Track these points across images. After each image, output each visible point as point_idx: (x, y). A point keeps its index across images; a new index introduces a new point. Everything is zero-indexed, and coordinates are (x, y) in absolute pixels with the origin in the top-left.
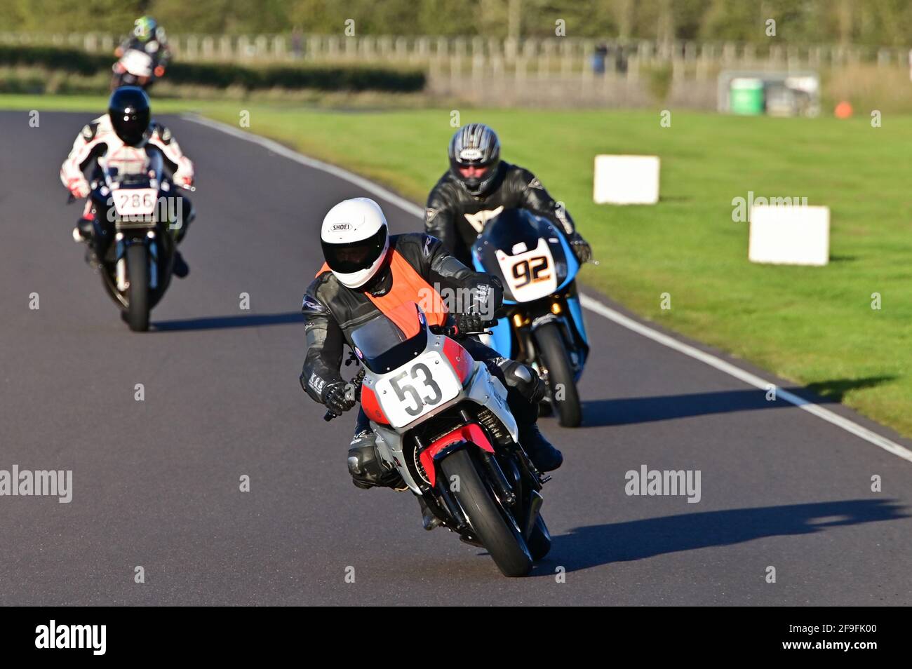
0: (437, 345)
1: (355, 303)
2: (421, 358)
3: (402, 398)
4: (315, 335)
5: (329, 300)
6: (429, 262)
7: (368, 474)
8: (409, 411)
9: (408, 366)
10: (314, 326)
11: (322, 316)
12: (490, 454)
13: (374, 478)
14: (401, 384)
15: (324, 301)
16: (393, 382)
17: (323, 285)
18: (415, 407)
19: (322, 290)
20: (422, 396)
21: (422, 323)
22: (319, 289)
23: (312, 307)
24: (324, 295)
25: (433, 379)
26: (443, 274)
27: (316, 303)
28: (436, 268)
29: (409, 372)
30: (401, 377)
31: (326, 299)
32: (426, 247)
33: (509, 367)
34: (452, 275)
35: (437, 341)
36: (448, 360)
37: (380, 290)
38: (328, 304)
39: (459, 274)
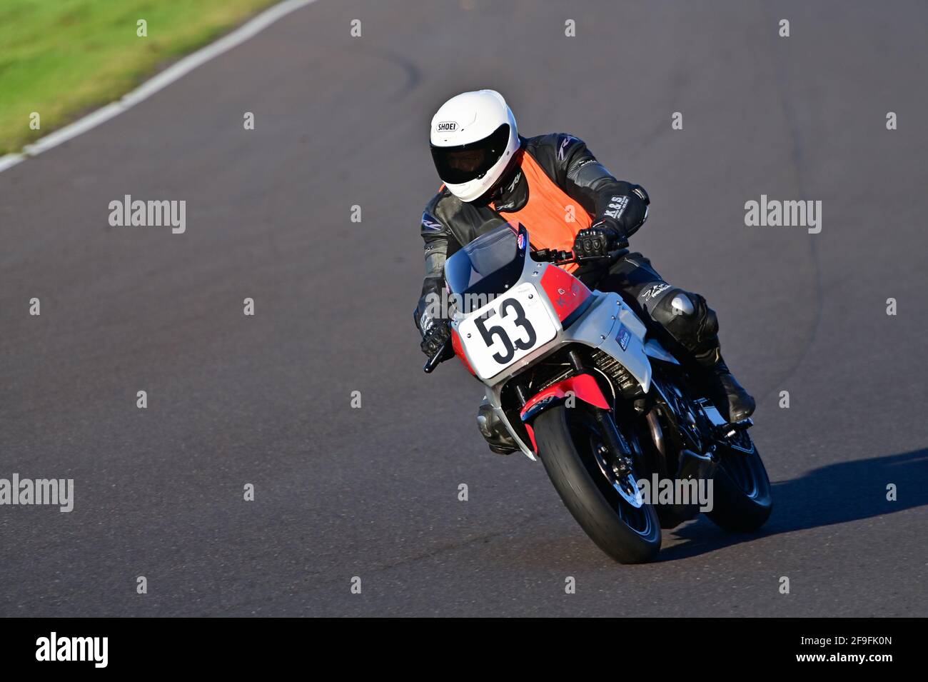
0: (535, 275)
1: (480, 221)
2: (513, 293)
3: (489, 342)
4: (433, 260)
5: (450, 217)
6: (565, 168)
7: (501, 437)
8: (497, 357)
9: (496, 303)
10: (433, 250)
11: (442, 237)
12: (604, 412)
13: (510, 441)
14: (488, 325)
15: (444, 219)
16: (479, 322)
17: (445, 199)
18: (504, 353)
19: (442, 205)
20: (513, 340)
21: (521, 247)
22: (439, 205)
23: (431, 226)
24: (444, 211)
25: (526, 317)
26: (579, 184)
27: (435, 222)
28: (573, 176)
29: (497, 311)
30: (488, 315)
31: (446, 217)
32: (561, 150)
33: (665, 297)
34: (588, 185)
35: (534, 270)
36: (545, 293)
37: (509, 203)
38: (449, 223)
39: (596, 184)
